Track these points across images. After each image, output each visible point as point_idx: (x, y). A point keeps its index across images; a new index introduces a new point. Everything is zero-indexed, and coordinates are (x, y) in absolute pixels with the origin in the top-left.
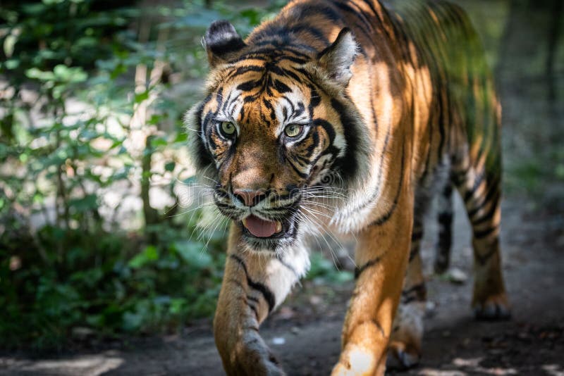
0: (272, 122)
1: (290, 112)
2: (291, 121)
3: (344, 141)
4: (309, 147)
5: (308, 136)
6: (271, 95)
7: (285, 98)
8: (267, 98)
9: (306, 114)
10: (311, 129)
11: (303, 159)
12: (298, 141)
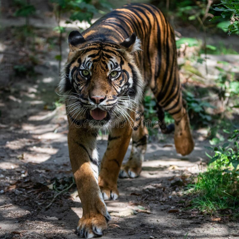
0: (106, 70)
1: (113, 66)
2: (114, 70)
3: (132, 81)
4: (121, 81)
5: (120, 76)
6: (105, 59)
7: (111, 60)
8: (103, 60)
9: (119, 67)
10: (121, 73)
11: (118, 85)
12: (116, 78)
